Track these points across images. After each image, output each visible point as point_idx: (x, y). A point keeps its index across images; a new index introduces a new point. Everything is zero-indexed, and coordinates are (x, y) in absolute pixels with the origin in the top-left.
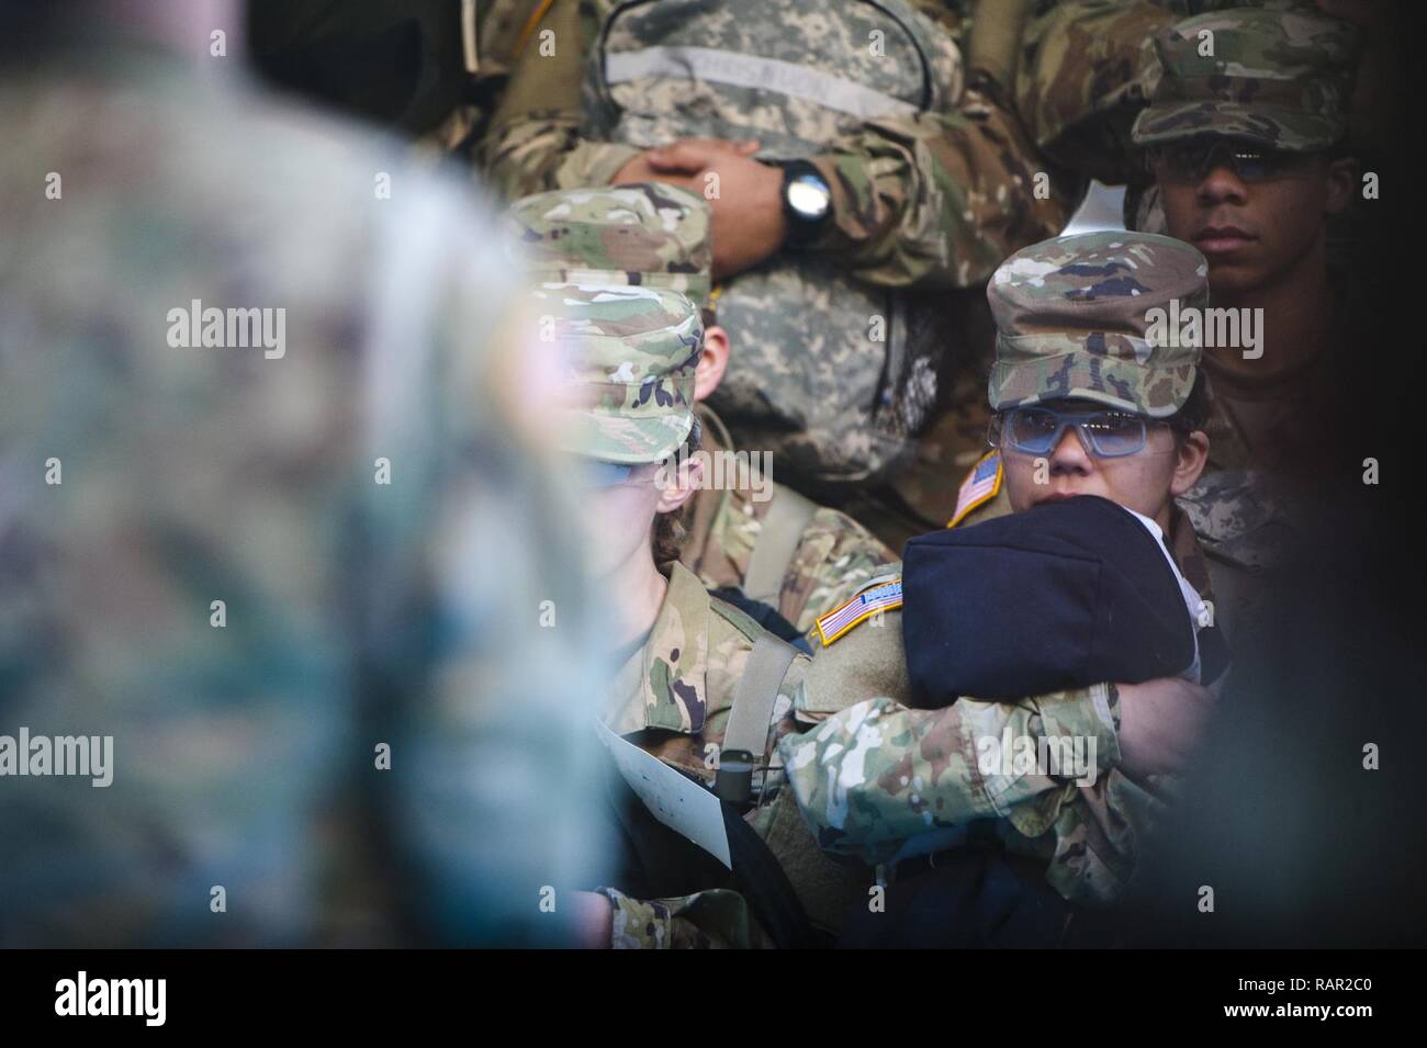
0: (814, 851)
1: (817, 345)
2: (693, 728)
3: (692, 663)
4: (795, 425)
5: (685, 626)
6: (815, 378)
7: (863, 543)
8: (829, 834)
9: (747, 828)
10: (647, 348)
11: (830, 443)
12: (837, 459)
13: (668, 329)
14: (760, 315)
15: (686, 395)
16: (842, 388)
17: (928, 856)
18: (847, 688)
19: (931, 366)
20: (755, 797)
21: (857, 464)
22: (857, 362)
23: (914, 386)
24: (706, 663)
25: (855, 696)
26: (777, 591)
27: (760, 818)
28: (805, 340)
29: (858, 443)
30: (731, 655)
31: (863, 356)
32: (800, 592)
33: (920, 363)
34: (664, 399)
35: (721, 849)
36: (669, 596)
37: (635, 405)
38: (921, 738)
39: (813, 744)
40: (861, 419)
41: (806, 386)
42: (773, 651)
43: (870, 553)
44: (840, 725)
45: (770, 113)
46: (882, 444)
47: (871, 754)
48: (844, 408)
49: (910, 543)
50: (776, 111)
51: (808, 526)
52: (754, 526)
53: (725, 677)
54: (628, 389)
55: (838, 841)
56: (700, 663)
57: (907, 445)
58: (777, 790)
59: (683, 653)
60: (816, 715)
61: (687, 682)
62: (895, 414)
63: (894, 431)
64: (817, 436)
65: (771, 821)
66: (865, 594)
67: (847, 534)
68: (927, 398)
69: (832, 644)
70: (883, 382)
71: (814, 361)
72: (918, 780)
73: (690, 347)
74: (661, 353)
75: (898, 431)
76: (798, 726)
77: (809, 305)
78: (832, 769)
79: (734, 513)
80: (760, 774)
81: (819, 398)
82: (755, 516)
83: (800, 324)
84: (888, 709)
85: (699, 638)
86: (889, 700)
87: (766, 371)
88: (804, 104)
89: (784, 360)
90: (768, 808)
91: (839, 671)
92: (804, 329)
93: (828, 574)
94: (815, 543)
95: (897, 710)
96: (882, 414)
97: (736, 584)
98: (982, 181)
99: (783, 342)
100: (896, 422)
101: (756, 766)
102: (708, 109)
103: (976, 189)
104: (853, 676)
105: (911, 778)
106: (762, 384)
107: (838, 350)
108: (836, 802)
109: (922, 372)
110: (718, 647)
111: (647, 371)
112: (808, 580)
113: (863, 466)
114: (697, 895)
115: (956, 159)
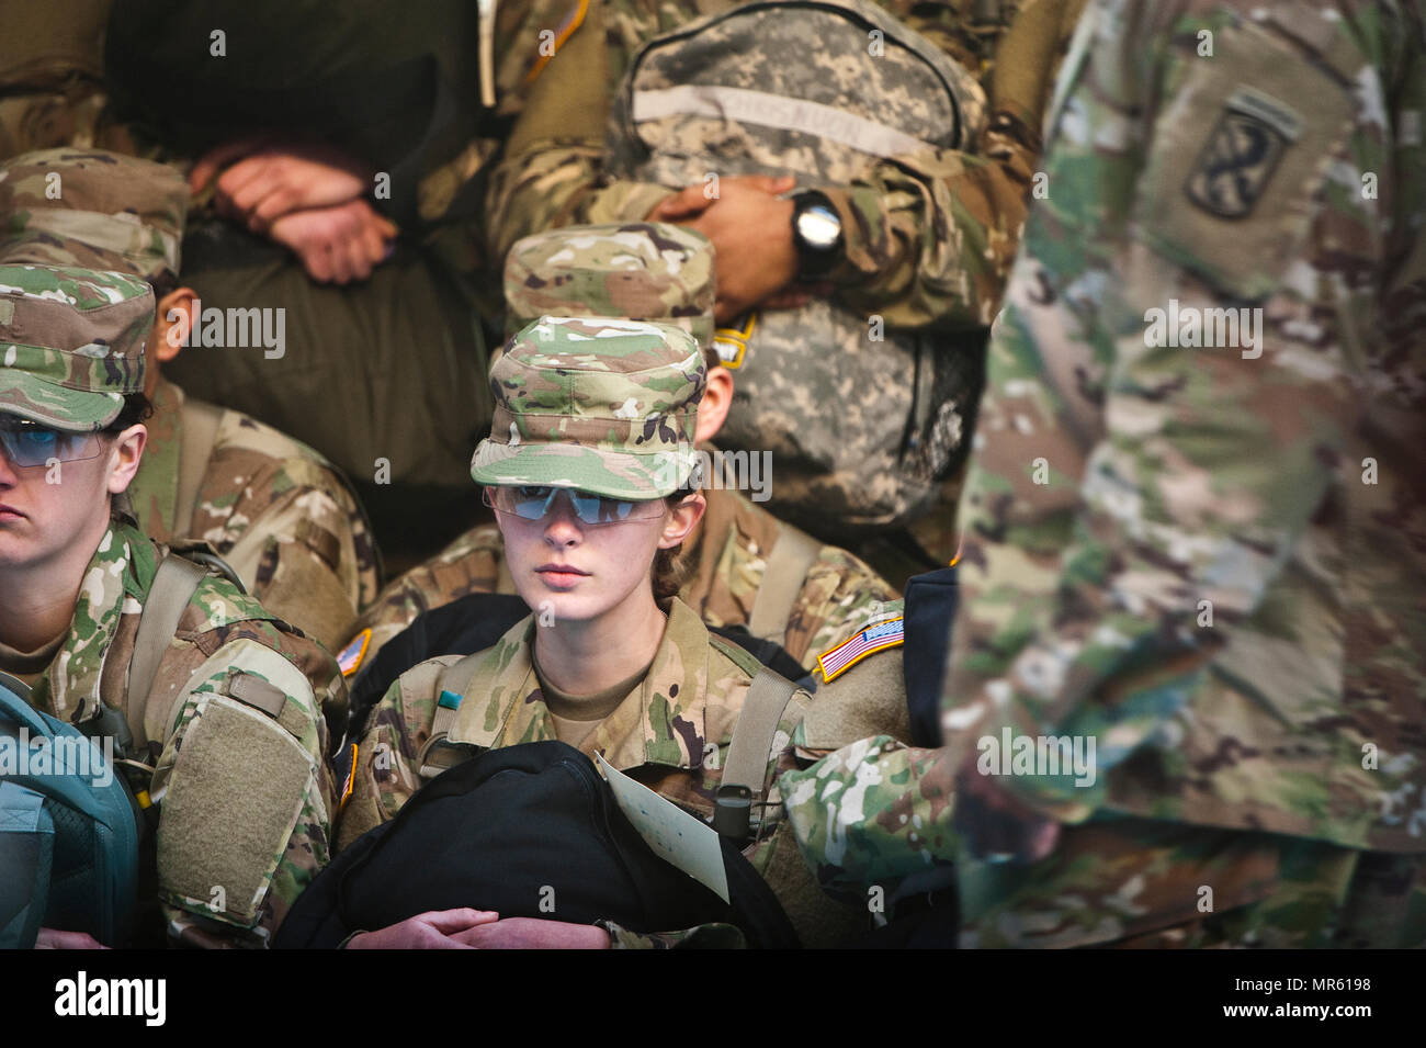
0: (813, 886)
1: (846, 388)
2: (692, 765)
3: (691, 699)
4: (824, 467)
5: (684, 662)
6: (843, 421)
7: (868, 582)
8: (827, 872)
9: (746, 864)
10: (652, 384)
11: (856, 486)
12: (863, 502)
13: (672, 365)
14: (789, 357)
15: (689, 432)
16: (870, 432)
17: (927, 894)
18: (847, 725)
19: (957, 411)
20: (754, 833)
21: (884, 507)
22: (885, 406)
23: (941, 430)
24: (705, 698)
25: (855, 735)
26: (783, 630)
27: (758, 854)
28: (834, 382)
29: (884, 486)
30: (730, 691)
31: (892, 400)
32: (805, 630)
33: (946, 407)
34: (668, 436)
35: (720, 885)
36: (669, 631)
37: (639, 441)
38: (920, 776)
39: (812, 782)
40: (889, 462)
41: (835, 429)
42: (773, 687)
43: (874, 591)
44: (840, 762)
45: (802, 154)
46: (908, 488)
47: (871, 791)
48: (873, 451)
49: (913, 582)
50: (808, 152)
51: (813, 564)
52: (759, 564)
53: (724, 712)
54: (632, 425)
55: (837, 878)
56: (699, 698)
57: (932, 489)
58: (775, 826)
59: (684, 688)
60: (815, 752)
61: (686, 718)
62: (921, 458)
63: (919, 475)
64: (844, 479)
65: (769, 856)
66: (867, 631)
67: (852, 573)
68: (953, 443)
69: (833, 681)
70: (910, 426)
71: (843, 404)
72: (917, 819)
73: (694, 383)
74: (667, 389)
75: (923, 475)
76: (797, 761)
77: (838, 348)
78: (831, 806)
79: (739, 551)
80: (759, 809)
81: (848, 441)
82: (760, 554)
83: (830, 367)
84: (888, 747)
85: (698, 674)
86: (889, 737)
87: (796, 413)
88: (835, 146)
89: (815, 402)
90: (766, 843)
91: (840, 709)
92: (834, 371)
93: (833, 613)
94: (820, 581)
95: (897, 748)
96: (909, 458)
97: (741, 622)
98: (1003, 220)
99: (813, 384)
100: (922, 466)
101: (754, 802)
102: (739, 150)
103: (997, 227)
104: (854, 714)
105: (910, 815)
106: (792, 427)
107: (867, 394)
108: (835, 839)
109: (948, 416)
110: (717, 683)
111: (652, 408)
112: (813, 619)
113: (889, 509)
114: (695, 928)
115: (976, 197)
